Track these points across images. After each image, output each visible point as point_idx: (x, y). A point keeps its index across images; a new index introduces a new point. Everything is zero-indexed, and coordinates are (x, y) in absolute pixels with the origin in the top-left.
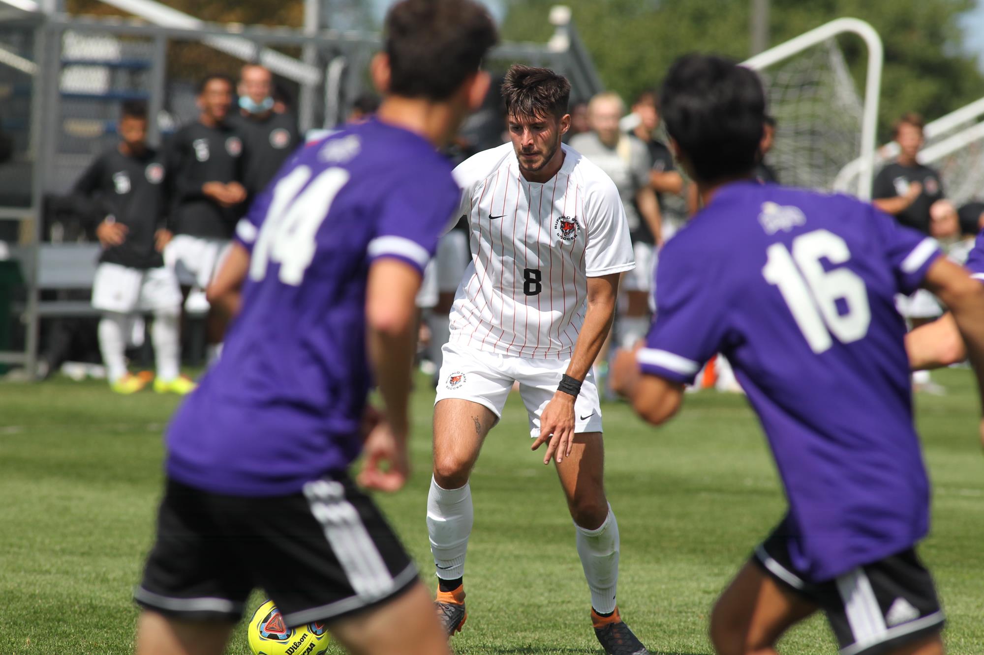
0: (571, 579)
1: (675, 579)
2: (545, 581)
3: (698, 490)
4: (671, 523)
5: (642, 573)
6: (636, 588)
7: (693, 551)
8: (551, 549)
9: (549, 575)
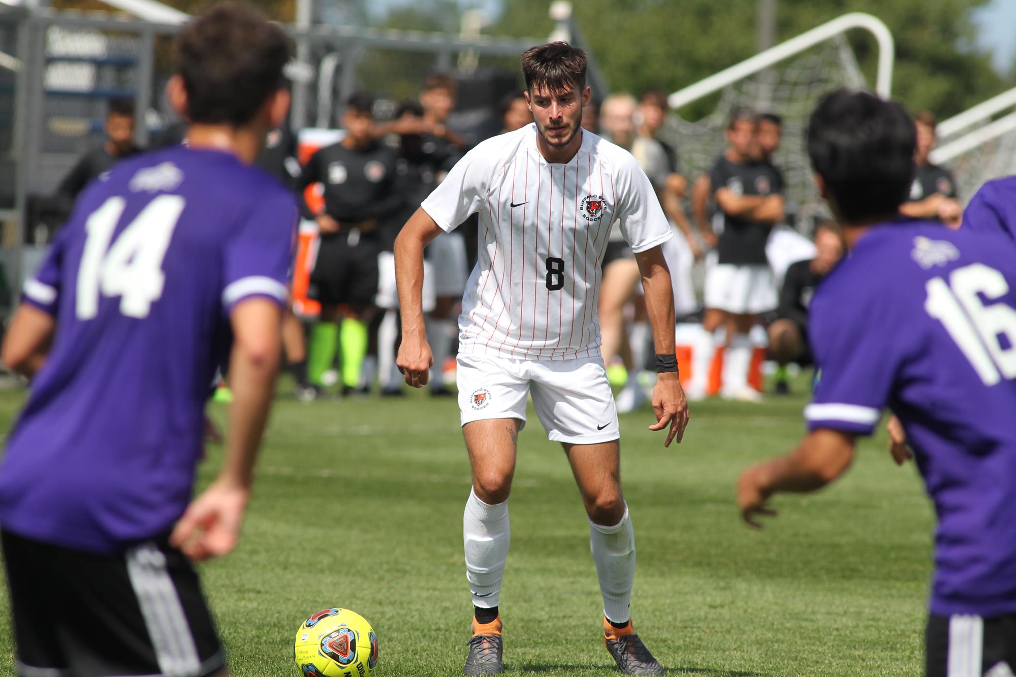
0: (573, 593)
1: (679, 593)
2: (545, 596)
3: (703, 502)
4: (675, 535)
5: (646, 587)
6: (640, 602)
7: (698, 564)
8: (552, 562)
9: (550, 589)
